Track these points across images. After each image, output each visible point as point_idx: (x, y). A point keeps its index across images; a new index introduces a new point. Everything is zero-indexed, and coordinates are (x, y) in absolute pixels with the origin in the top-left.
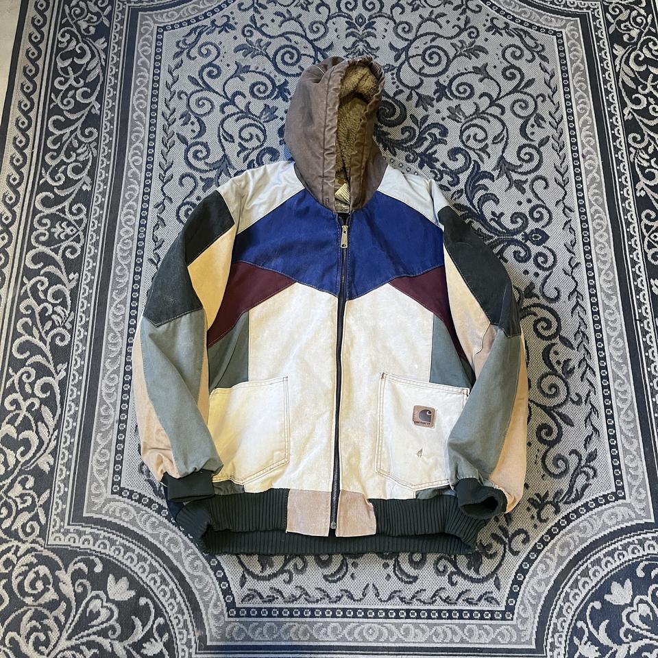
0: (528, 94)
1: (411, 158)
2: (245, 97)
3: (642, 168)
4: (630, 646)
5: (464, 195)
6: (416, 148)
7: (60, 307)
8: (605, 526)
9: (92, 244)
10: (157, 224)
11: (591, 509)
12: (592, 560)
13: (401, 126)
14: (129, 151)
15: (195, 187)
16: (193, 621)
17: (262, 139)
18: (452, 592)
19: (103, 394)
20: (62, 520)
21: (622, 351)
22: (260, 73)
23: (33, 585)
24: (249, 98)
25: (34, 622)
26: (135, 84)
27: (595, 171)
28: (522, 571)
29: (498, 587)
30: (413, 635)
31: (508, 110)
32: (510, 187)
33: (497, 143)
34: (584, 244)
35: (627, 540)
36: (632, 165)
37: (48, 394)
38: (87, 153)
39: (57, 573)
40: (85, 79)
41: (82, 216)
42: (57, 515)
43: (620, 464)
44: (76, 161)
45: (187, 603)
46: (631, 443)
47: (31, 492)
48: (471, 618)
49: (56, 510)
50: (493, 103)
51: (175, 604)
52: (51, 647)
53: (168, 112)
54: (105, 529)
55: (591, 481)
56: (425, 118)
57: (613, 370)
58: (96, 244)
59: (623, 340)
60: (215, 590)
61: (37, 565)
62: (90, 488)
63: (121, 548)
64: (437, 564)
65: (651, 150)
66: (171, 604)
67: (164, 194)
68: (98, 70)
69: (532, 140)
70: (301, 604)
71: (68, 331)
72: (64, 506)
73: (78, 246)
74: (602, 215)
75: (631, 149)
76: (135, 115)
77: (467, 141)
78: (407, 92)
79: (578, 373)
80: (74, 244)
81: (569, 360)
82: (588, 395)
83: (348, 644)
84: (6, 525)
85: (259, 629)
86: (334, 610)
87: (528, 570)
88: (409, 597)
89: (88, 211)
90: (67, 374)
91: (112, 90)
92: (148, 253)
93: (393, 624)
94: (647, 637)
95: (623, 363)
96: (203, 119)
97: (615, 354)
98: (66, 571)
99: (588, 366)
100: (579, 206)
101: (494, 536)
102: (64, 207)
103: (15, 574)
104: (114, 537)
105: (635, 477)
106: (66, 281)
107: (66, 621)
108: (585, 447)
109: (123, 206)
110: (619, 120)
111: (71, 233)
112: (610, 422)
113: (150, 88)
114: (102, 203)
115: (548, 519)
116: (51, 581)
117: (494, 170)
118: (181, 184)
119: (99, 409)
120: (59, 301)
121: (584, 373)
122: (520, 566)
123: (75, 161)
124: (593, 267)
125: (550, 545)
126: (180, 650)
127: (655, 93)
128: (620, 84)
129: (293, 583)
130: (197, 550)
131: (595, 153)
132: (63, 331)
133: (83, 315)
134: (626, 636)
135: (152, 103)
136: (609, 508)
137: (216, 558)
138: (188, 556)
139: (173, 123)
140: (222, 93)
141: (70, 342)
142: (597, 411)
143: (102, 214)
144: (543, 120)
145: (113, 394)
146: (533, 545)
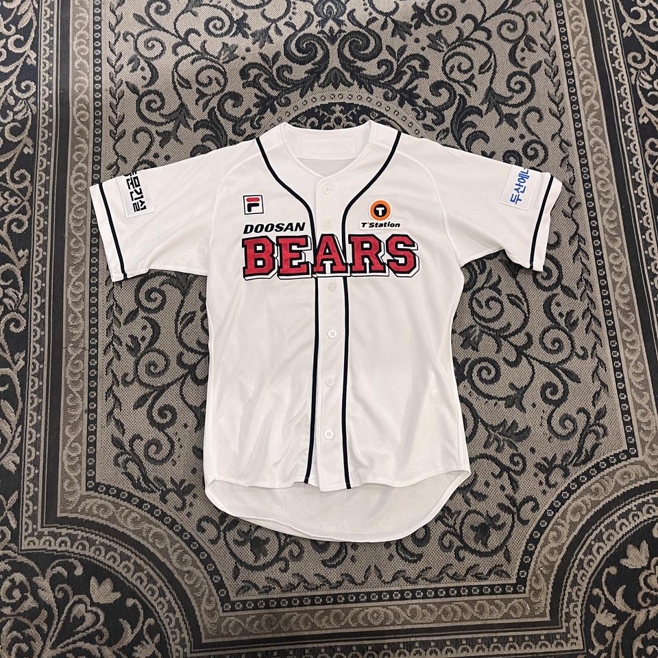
0: (517, 14)
1: (390, 95)
2: (199, 35)
3: (645, 91)
4: (649, 611)
5: (450, 135)
6: (395, 83)
7: (11, 289)
8: (618, 487)
9: (40, 215)
11: (603, 470)
12: (606, 523)
13: (377, 59)
14: (73, 105)
15: (151, 143)
16: (185, 618)
17: (222, 81)
18: (460, 568)
19: (68, 382)
20: (35, 522)
21: (629, 298)
22: (215, 6)
23: (9, 594)
24: (205, 35)
25: (15, 633)
26: (74, 28)
28: (533, 541)
29: (508, 559)
30: (421, 616)
31: (494, 34)
32: (500, 123)
33: (484, 73)
34: (584, 181)
35: (641, 500)
36: (633, 88)
37: (7, 386)
38: (25, 111)
39: (35, 579)
40: (16, 26)
41: (26, 183)
42: (29, 517)
43: (631, 420)
44: (14, 120)
45: (178, 601)
46: (642, 397)
48: (481, 594)
49: (26, 512)
50: (478, 27)
51: (164, 602)
53: (114, 58)
54: (83, 528)
55: (601, 440)
56: (403, 49)
57: (619, 319)
58: (45, 215)
59: (630, 286)
60: (207, 586)
61: (12, 572)
62: (63, 485)
63: (102, 548)
64: (442, 539)
65: (653, 70)
66: (160, 603)
67: (117, 153)
68: (31, 14)
69: (522, 67)
70: (300, 592)
71: (23, 315)
72: (35, 508)
73: (25, 218)
74: (603, 147)
75: (632, 70)
76: (76, 64)
77: (451, 71)
78: (381, 19)
79: (582, 324)
80: (20, 215)
81: (572, 311)
82: (594, 348)
83: (352, 630)
85: (257, 622)
86: (335, 596)
87: (539, 539)
88: (413, 577)
89: (32, 178)
90: (26, 363)
91: (48, 36)
93: (398, 606)
95: (629, 311)
96: (155, 63)
97: (621, 301)
98: (44, 577)
99: (593, 316)
100: (577, 139)
101: (501, 506)
102: (4, 175)
104: (93, 536)
105: (647, 433)
106: (15, 260)
107: (49, 629)
108: (594, 405)
109: (72, 169)
110: (617, 38)
111: (16, 204)
112: (619, 375)
113: (92, 31)
114: (48, 167)
115: (557, 483)
116: (29, 589)
117: (482, 104)
118: (135, 141)
119: (65, 400)
120: (10, 282)
121: (589, 324)
122: (531, 536)
123: (12, 121)
124: (594, 206)
125: (561, 510)
126: (174, 650)
127: (655, 5)
129: (290, 571)
130: (184, 545)
131: (593, 77)
132: (18, 316)
133: (39, 297)
134: (644, 600)
135: (95, 48)
136: (621, 467)
137: (205, 551)
138: (175, 551)
139: (121, 70)
140: (174, 32)
141: (26, 327)
142: (604, 364)
143: (49, 180)
144: (534, 42)
145: (78, 381)
146: (543, 512)
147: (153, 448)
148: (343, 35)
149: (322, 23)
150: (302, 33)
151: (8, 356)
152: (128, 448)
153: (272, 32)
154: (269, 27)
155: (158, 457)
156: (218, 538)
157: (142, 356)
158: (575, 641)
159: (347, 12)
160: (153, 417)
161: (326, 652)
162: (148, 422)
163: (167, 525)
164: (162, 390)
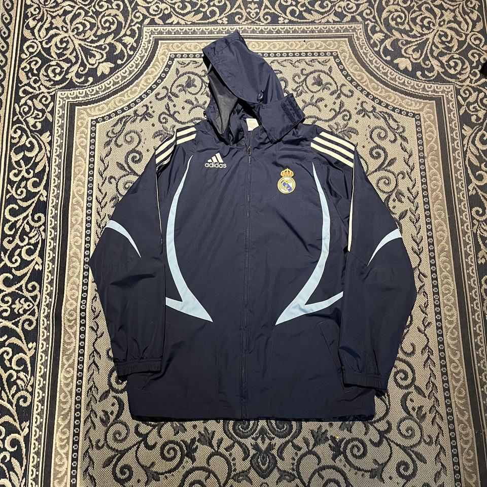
0: (111, 448)
2: (370, 440)
3: (25, 370)
8: (107, 104)
9: (474, 288)
10: (426, 307)
11: (113, 112)
12: (118, 85)
14: (464, 378)
16: (357, 49)
19: (439, 175)
20: (447, 98)
21: (74, 213)
23: (456, 64)
24: (366, 440)
25: (450, 45)
26: (473, 451)
27: (65, 367)
28: (161, 78)
29: (177, 69)
31: (132, 430)
35: (96, 96)
36: (33, 373)
39: (443, 70)
42: (451, 101)
43: (90, 139)
46: (80, 153)
47: (472, 113)
48: (195, 54)
49: (453, 104)
50: (145, 437)
51: (369, 57)
52: (437, 34)
53: (438, 420)
54: (419, 94)
55: (112, 128)
57: (83, 200)
58: (471, 288)
59: (71, 222)
60: (347, 64)
61: (457, 74)
62: (434, 117)
63: (407, 85)
65: (14, 388)
66: (372, 57)
67: (426, 335)
69: (115, 397)
70: (294, 59)
71: (475, 219)
72: (448, 106)
74: (67, 324)
75: (30, 389)
76: (466, 417)
78: (222, 450)
79: (107, 199)
82: (103, 183)
83: (267, 40)
84: (481, 95)
85: (318, 46)
86: (275, 56)
87: (158, 79)
90: (468, 187)
92: (428, 282)
94: (94, 47)
95: (75, 205)
96: (405, 415)
98: (438, 72)
99: (100, 203)
100: (84, 333)
101: (177, 96)
103: (468, 70)
104: (413, 90)
105: (83, 132)
107: (431, 47)
108: (111, 149)
109: (457, 323)
110: (34, 421)
112: (92, 166)
113: (459, 448)
114: (475, 326)
115: (142, 107)
116: (446, 66)
118: (412, 345)
119: (439, 165)
121: (103, 198)
122: (162, 81)
125: (143, 93)
128: (24, 464)
129: (300, 69)
130: (361, 84)
131: (62, 385)
132: (478, 218)
133: (467, 231)
134: (105, 48)
135: (454, 430)
136: (103, 114)
137: (349, 81)
138: (365, 82)
139: (431, 409)
140: (392, 444)
141: (471, 210)
142: (99, 173)
143: (472, 315)
144: (102, 420)
145: (433, 175)
146: (153, 92)
147: (382, 135)
148: (254, 435)
149: (271, 447)
150: (287, 439)
151: (480, 192)
152: (397, 135)
153: (312, 442)
154: (314, 446)
155: (378, 130)
156: (341, 87)
157: (394, 190)
158: (147, 31)
159: (249, 458)
160: (384, 152)
161: (281, 31)
162: (387, 150)
163: (370, 94)
164: (379, 168)
